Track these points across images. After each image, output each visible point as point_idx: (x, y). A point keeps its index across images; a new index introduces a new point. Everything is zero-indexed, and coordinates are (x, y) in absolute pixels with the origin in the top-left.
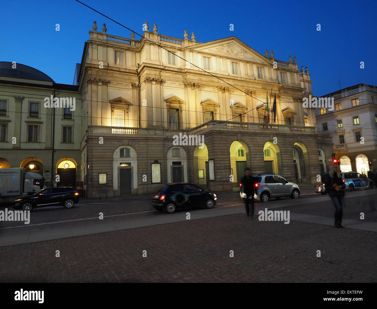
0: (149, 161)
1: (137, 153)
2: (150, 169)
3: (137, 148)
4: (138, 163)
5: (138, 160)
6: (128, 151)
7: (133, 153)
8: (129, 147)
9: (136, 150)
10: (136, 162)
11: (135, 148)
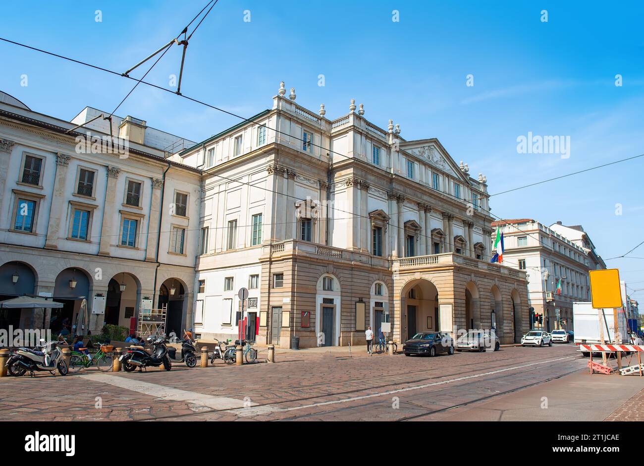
0: (353, 299)
1: (341, 285)
2: (354, 310)
3: (342, 279)
4: (341, 300)
5: (342, 296)
6: (331, 280)
7: (336, 285)
8: (333, 276)
9: (340, 282)
10: (340, 297)
11: (339, 279)
